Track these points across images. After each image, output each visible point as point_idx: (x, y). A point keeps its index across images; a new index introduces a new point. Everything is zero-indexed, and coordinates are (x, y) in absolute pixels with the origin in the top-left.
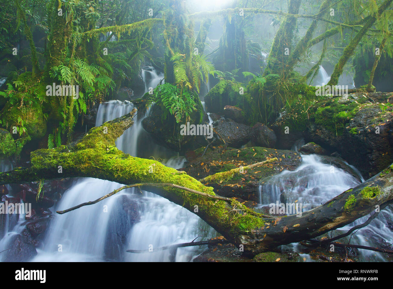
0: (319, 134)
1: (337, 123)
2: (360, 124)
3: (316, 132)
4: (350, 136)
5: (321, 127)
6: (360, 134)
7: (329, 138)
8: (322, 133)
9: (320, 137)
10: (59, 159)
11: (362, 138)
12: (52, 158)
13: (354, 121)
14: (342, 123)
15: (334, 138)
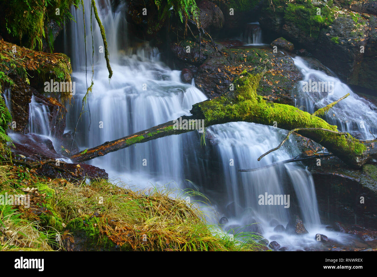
0: (287, 30)
1: (312, 26)
2: (341, 34)
3: (284, 27)
4: (331, 44)
5: (292, 23)
6: (344, 45)
7: (299, 36)
8: (291, 29)
9: (288, 32)
10: (226, 111)
11: (345, 49)
12: (220, 110)
13: (334, 30)
14: (318, 27)
15: (305, 37)
